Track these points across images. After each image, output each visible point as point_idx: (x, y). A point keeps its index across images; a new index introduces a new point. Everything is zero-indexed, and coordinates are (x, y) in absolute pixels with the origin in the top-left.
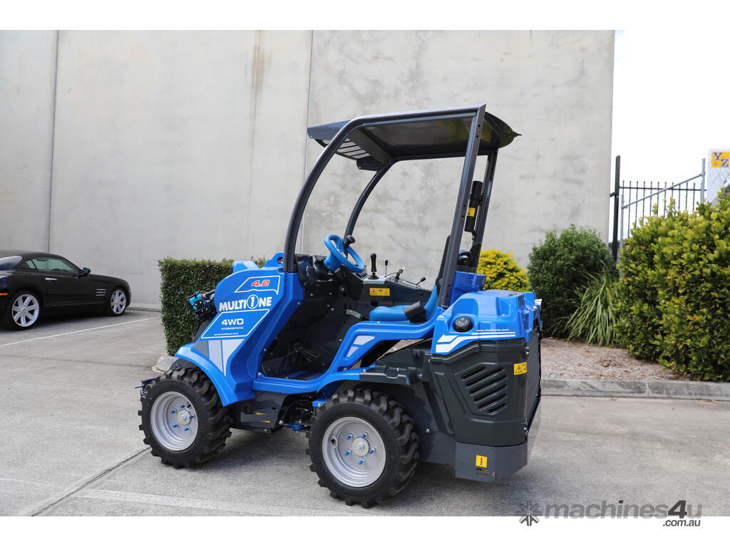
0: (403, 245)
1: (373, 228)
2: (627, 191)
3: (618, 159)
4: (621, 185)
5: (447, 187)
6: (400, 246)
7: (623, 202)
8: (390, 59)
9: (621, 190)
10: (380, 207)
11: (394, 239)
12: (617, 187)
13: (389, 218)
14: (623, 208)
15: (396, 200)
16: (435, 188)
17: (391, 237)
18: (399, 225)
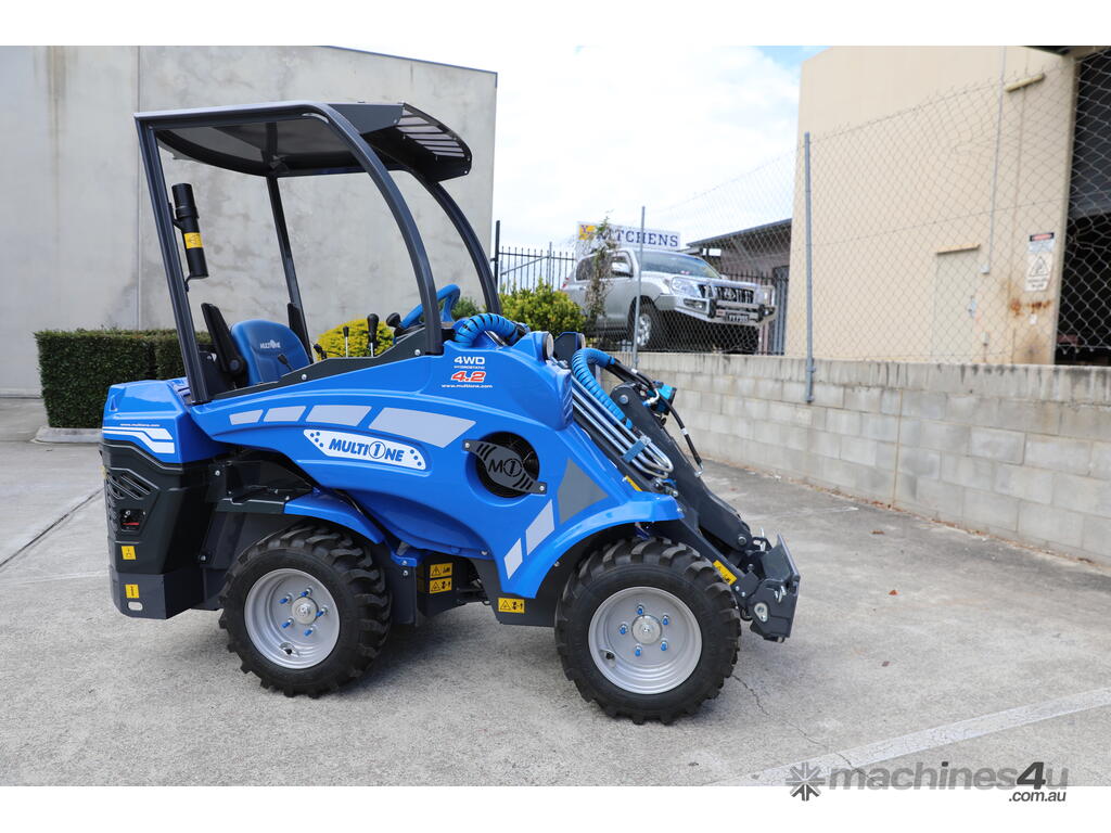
0: (269, 309)
1: (232, 289)
2: (506, 257)
3: (498, 223)
4: (500, 251)
5: (320, 244)
6: (266, 309)
7: (502, 268)
8: (249, 85)
9: (500, 256)
10: (239, 264)
11: (258, 302)
12: (497, 253)
13: (251, 277)
14: (502, 275)
15: (260, 256)
16: (305, 245)
17: (255, 299)
18: (264, 286)
